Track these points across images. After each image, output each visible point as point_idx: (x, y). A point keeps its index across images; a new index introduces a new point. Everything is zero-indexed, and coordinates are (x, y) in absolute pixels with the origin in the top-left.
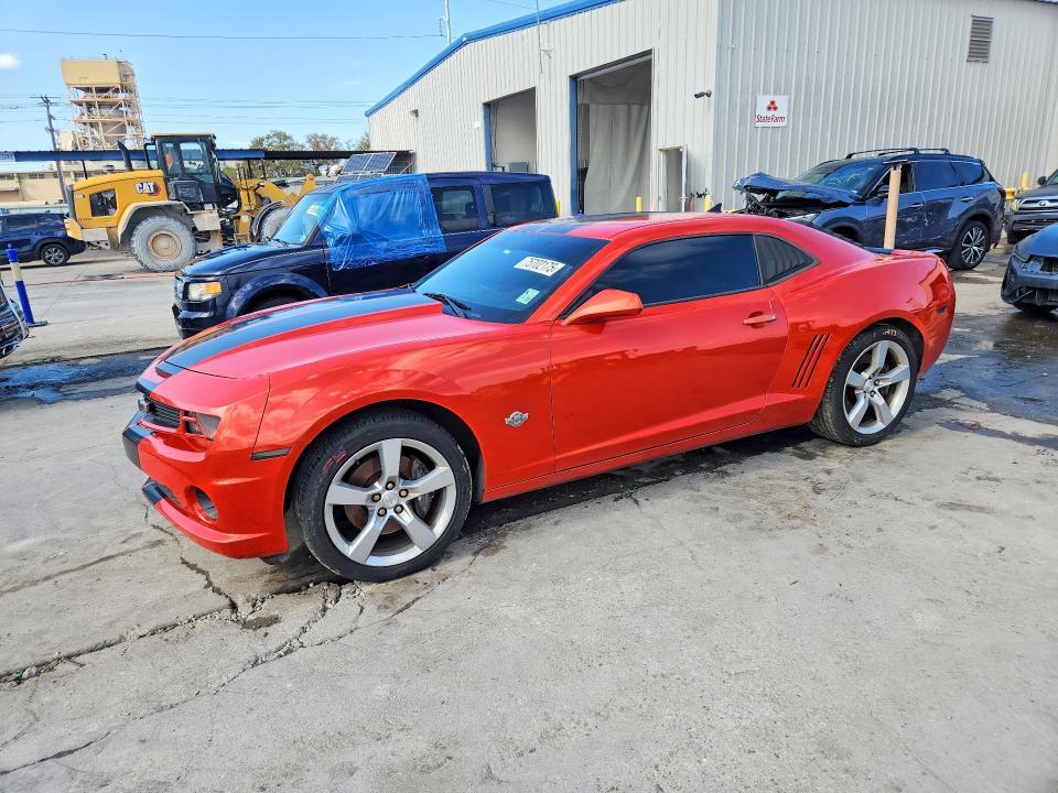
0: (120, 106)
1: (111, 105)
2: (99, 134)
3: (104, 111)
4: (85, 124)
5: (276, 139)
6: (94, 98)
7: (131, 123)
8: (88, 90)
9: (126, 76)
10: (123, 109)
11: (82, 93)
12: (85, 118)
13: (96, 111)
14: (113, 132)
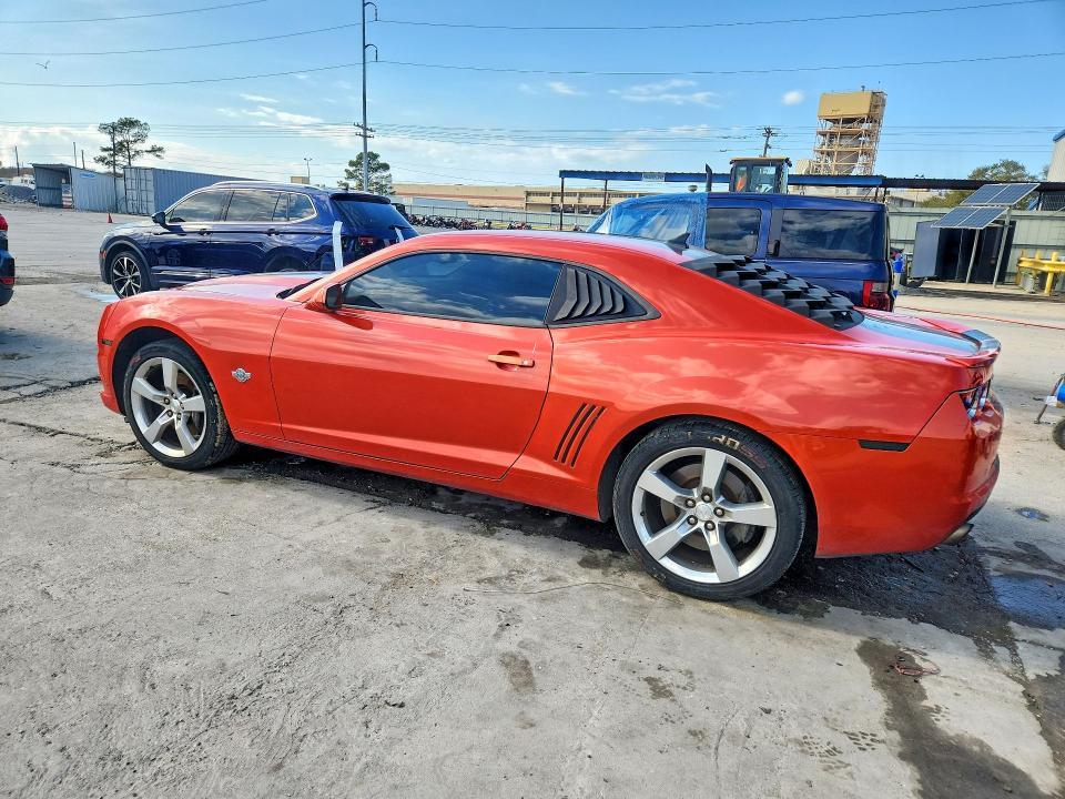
0: (860, 136)
1: (852, 135)
2: (832, 163)
3: (844, 142)
4: (822, 153)
5: (1003, 169)
6: (839, 129)
7: (865, 153)
8: (835, 121)
9: (876, 107)
10: (862, 139)
11: (829, 124)
12: (824, 148)
13: (836, 141)
14: (845, 161)
